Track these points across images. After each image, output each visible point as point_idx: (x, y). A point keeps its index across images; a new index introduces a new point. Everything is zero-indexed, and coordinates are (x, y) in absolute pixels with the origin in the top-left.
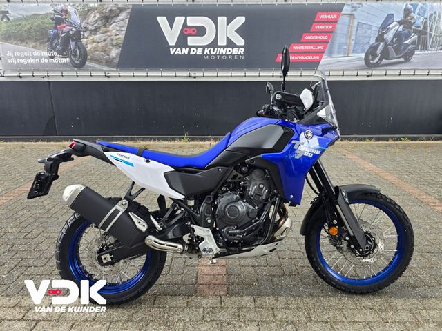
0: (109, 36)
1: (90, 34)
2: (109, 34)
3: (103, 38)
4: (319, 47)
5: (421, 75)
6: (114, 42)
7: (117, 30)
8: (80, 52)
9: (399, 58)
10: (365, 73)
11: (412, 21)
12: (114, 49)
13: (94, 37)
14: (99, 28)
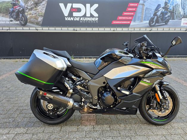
0: (38, 12)
1: (29, 11)
2: (37, 11)
3: (35, 13)
4: (130, 18)
5: (172, 30)
6: (40, 14)
7: (41, 9)
8: (24, 18)
9: (163, 23)
10: (149, 29)
11: (168, 7)
12: (40, 17)
13: (31, 12)
14: (33, 8)
